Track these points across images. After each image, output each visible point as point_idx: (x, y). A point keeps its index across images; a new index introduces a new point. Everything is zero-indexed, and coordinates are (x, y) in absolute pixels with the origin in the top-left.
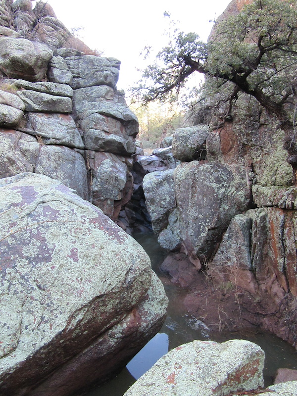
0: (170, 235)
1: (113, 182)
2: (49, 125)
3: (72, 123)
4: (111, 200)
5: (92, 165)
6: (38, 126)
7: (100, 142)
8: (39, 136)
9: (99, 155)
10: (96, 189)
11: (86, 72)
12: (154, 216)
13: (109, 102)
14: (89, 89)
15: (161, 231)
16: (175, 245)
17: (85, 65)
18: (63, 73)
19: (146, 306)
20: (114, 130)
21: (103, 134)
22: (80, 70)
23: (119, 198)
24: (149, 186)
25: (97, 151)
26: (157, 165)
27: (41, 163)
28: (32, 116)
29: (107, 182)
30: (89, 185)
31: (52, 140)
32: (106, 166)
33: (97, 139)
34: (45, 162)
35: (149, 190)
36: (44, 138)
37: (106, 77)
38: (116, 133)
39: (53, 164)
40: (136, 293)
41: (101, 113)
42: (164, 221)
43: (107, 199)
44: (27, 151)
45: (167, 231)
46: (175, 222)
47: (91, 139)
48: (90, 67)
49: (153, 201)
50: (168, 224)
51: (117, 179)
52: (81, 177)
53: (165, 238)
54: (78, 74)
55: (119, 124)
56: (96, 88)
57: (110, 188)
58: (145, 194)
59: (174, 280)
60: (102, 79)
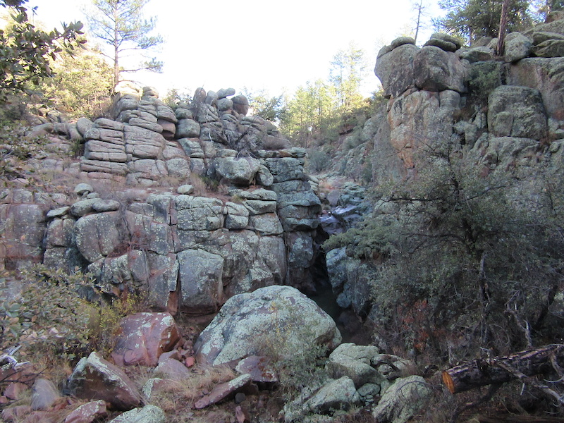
0: (344, 298)
1: (304, 255)
2: (263, 223)
3: (276, 218)
4: (302, 268)
5: (289, 243)
6: (257, 225)
7: (294, 227)
8: (257, 231)
9: (293, 235)
10: (292, 261)
11: (282, 171)
12: (334, 285)
13: (299, 194)
14: (284, 184)
15: (339, 294)
16: (348, 305)
17: (281, 166)
18: (267, 178)
19: (334, 340)
20: (304, 215)
21: (296, 221)
22: (277, 170)
23: (308, 266)
24: (330, 264)
25: (291, 232)
26: (335, 227)
27: (260, 250)
28: (253, 218)
29: (300, 255)
30: (287, 257)
31: (266, 233)
32: (299, 244)
33: (292, 225)
34: (262, 249)
35: (330, 267)
36: (260, 232)
37: (297, 175)
38: (305, 218)
39: (267, 250)
40: (331, 335)
41: (295, 205)
42: (340, 288)
43: (299, 268)
44: (252, 244)
45: (342, 295)
46: (348, 289)
47: (288, 225)
48: (285, 168)
49: (333, 275)
50: (343, 289)
51: (306, 253)
52: (282, 255)
53: (341, 299)
54: (276, 172)
55: (306, 210)
56: (289, 183)
57: (302, 259)
58: (328, 270)
59: (346, 327)
60: (294, 176)
